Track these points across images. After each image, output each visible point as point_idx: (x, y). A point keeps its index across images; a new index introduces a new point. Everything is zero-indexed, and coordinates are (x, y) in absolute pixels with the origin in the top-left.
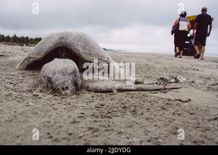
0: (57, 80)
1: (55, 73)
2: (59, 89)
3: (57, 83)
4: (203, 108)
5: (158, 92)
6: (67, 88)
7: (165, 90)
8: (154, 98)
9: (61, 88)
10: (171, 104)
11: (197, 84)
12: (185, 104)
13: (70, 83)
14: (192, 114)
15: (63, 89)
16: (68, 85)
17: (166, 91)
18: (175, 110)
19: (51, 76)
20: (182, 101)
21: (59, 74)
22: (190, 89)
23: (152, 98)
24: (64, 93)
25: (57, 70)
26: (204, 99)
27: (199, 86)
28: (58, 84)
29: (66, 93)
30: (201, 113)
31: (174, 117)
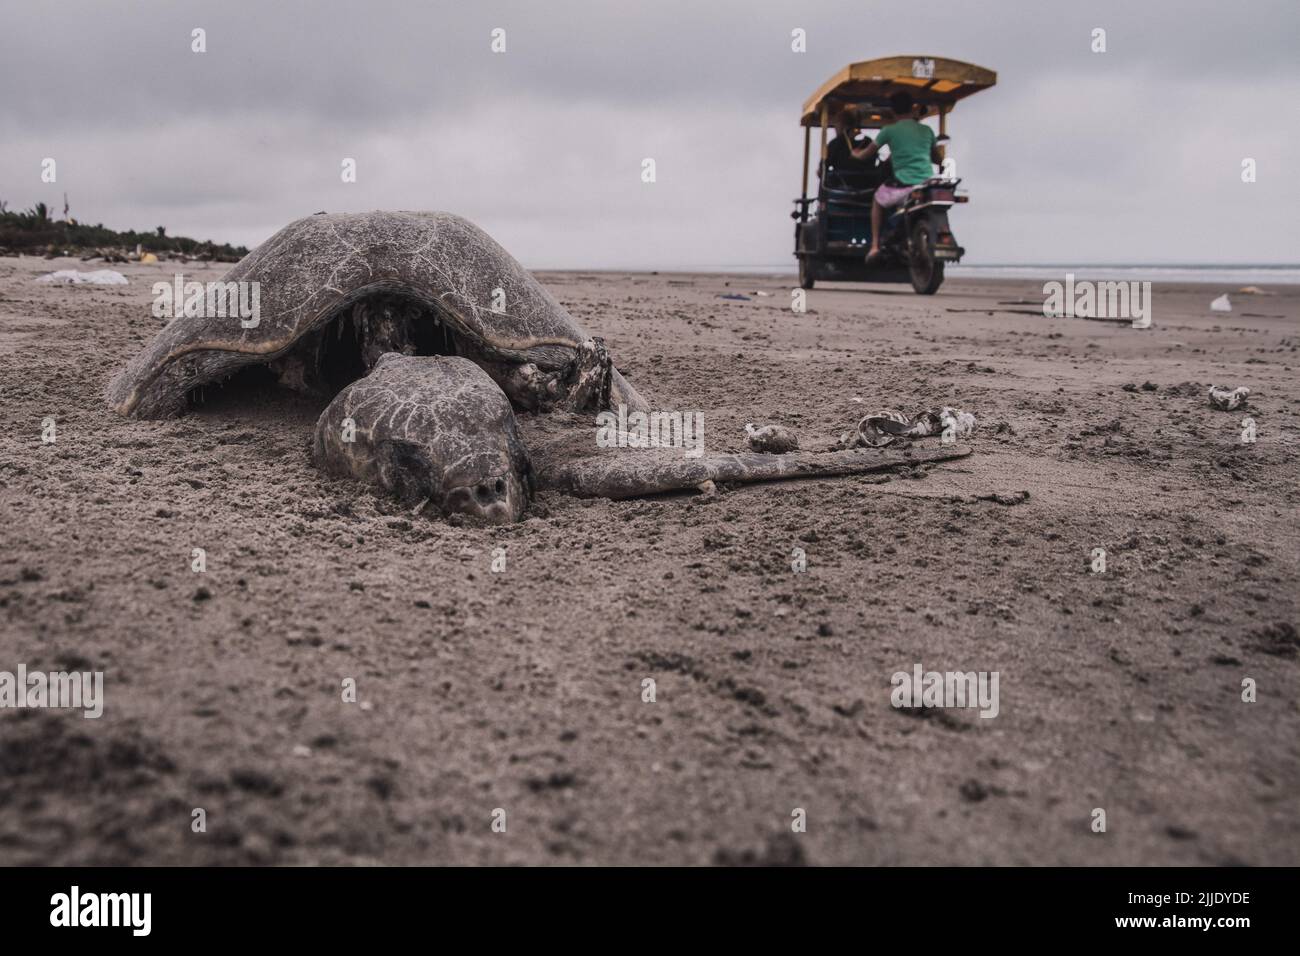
0: (447, 456)
1: (431, 424)
2: (464, 496)
3: (447, 469)
4: (1083, 519)
5: (892, 477)
6: (500, 486)
7: (913, 469)
8: (894, 499)
9: (471, 491)
10: (968, 514)
11: (1021, 435)
12: (1015, 511)
13: (506, 467)
14: (1053, 537)
15: (483, 493)
16: (504, 475)
17: (920, 470)
18: (992, 529)
19: (411, 437)
20: (1002, 503)
21: (450, 428)
22: (1008, 459)
23: (885, 498)
24: (487, 509)
25: (432, 407)
26: (1073, 491)
27: (1034, 443)
28: (459, 473)
29: (498, 511)
30: (1082, 533)
31: (1001, 552)
